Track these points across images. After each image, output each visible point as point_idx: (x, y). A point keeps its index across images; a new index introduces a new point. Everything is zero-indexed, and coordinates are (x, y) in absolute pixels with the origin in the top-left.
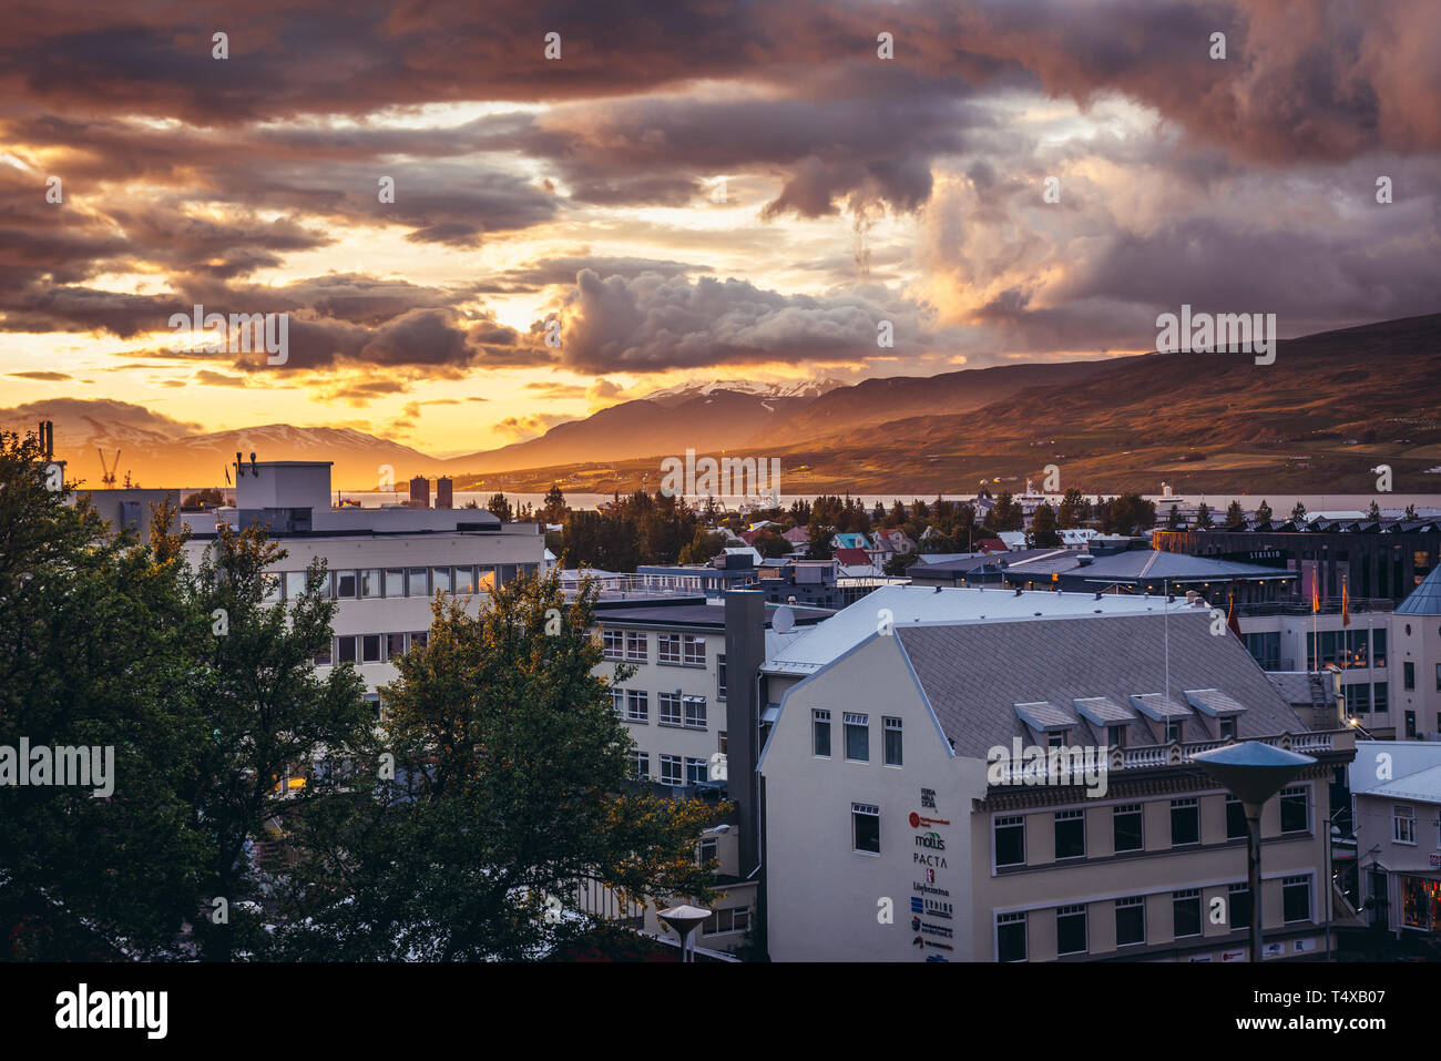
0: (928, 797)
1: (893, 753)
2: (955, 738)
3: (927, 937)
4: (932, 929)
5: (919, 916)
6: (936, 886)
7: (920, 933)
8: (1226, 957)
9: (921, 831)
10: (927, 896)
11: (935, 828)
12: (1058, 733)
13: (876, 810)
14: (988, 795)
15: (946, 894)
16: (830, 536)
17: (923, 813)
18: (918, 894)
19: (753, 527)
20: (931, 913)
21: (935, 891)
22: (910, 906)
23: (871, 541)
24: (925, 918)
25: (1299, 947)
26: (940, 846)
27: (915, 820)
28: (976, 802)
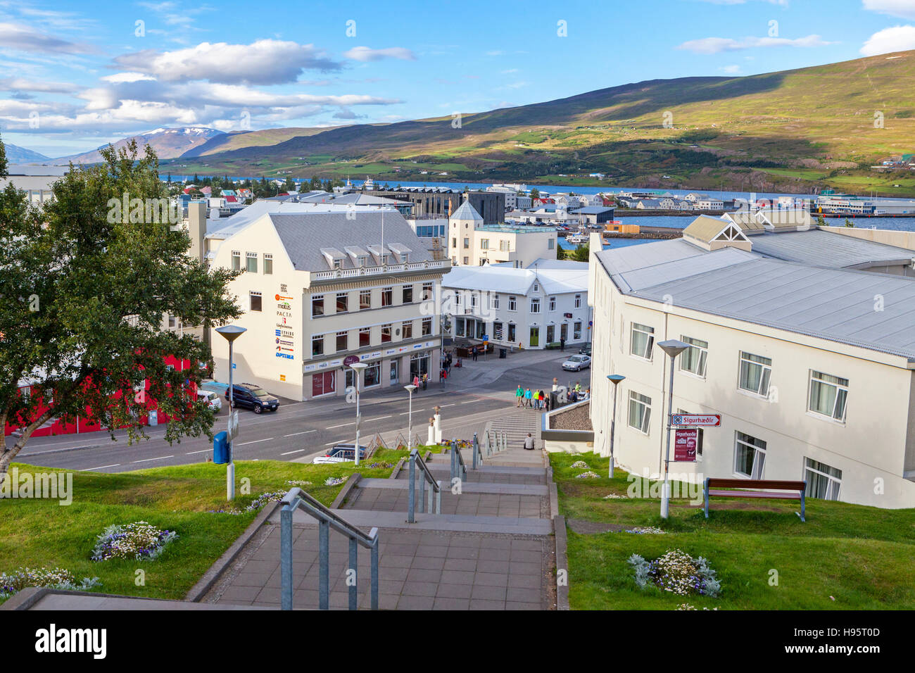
0: (284, 288)
1: (269, 270)
2: (295, 263)
3: (282, 346)
4: (284, 342)
5: (278, 337)
6: (286, 325)
7: (279, 345)
8: (400, 350)
9: (280, 302)
10: (283, 329)
11: (286, 301)
12: (339, 260)
13: (260, 294)
14: (311, 286)
15: (291, 328)
16: (220, 191)
17: (282, 294)
18: (278, 328)
19: (188, 187)
20: (284, 336)
21: (286, 327)
22: (275, 334)
23: (236, 194)
24: (281, 338)
25: (427, 345)
26: (289, 308)
27: (278, 297)
28: (305, 289)
